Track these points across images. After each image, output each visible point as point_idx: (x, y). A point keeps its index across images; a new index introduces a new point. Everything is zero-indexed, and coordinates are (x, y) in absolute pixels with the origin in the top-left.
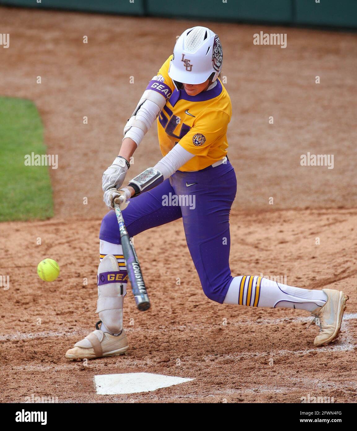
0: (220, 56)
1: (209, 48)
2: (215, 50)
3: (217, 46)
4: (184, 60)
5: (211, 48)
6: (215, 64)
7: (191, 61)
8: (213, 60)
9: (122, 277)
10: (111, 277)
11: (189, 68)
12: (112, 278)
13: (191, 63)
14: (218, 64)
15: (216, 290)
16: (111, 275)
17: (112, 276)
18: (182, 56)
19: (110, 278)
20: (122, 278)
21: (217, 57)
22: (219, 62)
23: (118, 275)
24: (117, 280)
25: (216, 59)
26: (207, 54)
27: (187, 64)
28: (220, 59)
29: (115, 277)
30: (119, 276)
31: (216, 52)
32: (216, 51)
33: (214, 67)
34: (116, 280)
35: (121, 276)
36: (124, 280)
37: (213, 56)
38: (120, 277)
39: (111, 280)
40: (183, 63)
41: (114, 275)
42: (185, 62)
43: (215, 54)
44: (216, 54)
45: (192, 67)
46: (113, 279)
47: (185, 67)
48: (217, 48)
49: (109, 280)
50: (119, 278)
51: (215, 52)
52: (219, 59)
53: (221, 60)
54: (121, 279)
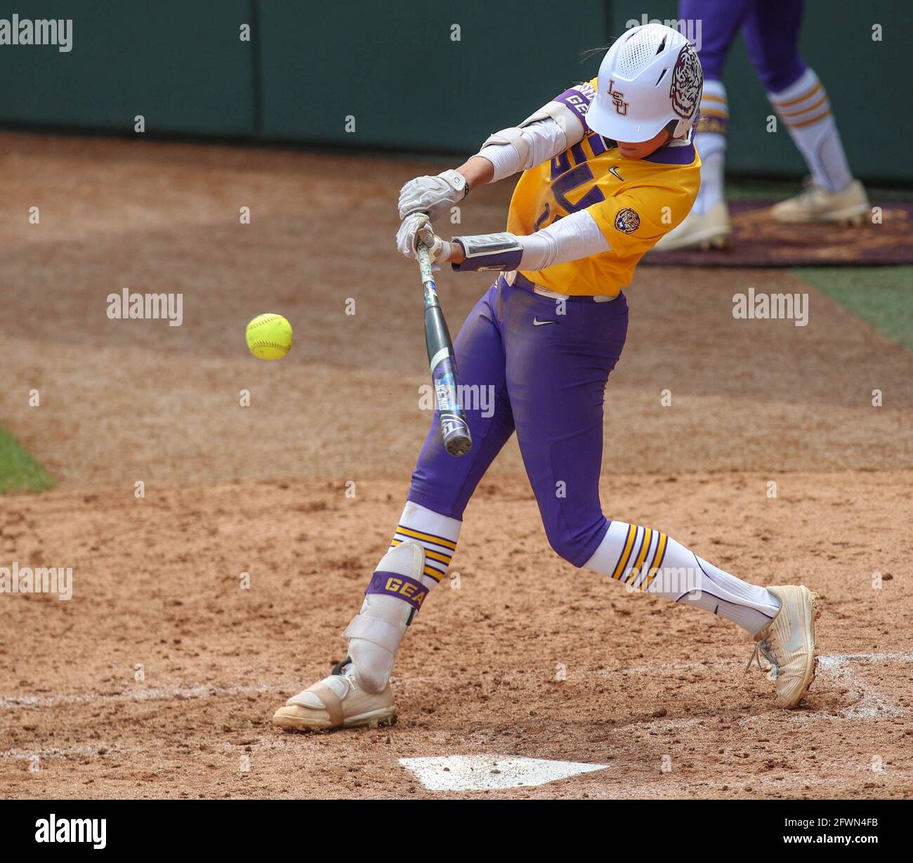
0: (690, 87)
1: (665, 71)
2: (678, 77)
3: (685, 68)
4: (612, 92)
5: (669, 71)
6: (678, 104)
7: (625, 96)
8: (673, 96)
9: (412, 592)
10: (393, 583)
11: (622, 110)
12: (394, 585)
13: (625, 100)
14: (686, 103)
15: (578, 539)
16: (395, 580)
17: (396, 583)
18: (609, 85)
19: (391, 586)
20: (413, 595)
21: (683, 90)
22: (688, 99)
23: (407, 585)
24: (402, 595)
25: (680, 95)
26: (659, 84)
27: (618, 102)
28: (690, 93)
29: (401, 586)
30: (409, 587)
31: (681, 80)
32: (681, 77)
33: (675, 110)
34: (401, 592)
35: (413, 589)
36: (414, 599)
37: (673, 87)
38: (409, 590)
39: (391, 589)
40: (611, 98)
41: (400, 582)
42: (614, 95)
43: (678, 83)
44: (680, 83)
45: (628, 108)
46: (396, 588)
47: (615, 107)
48: (683, 70)
49: (387, 587)
50: (406, 591)
51: (676, 80)
52: (688, 94)
53: (693, 96)
54: (409, 596)
